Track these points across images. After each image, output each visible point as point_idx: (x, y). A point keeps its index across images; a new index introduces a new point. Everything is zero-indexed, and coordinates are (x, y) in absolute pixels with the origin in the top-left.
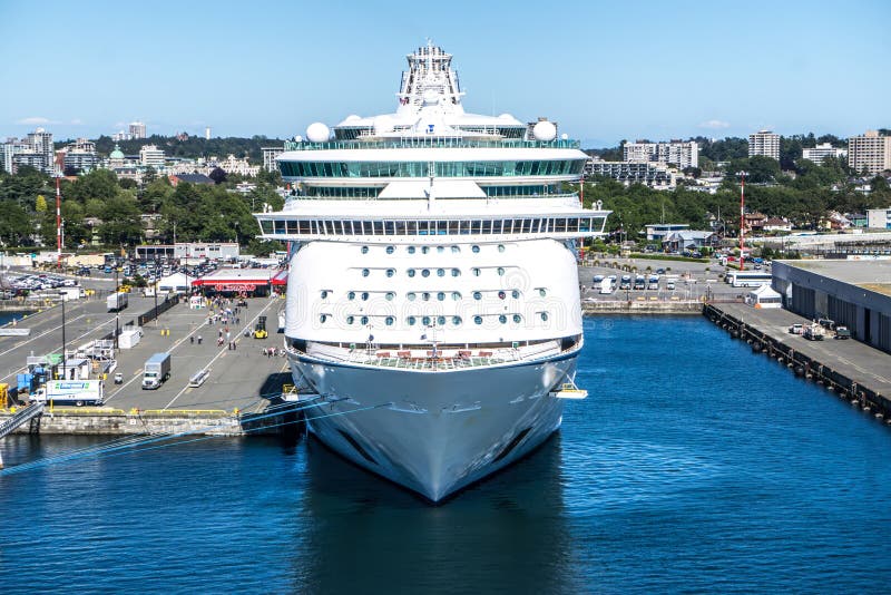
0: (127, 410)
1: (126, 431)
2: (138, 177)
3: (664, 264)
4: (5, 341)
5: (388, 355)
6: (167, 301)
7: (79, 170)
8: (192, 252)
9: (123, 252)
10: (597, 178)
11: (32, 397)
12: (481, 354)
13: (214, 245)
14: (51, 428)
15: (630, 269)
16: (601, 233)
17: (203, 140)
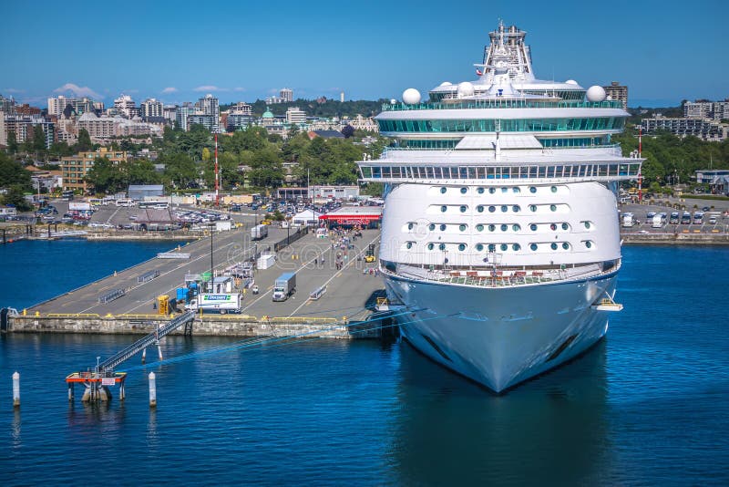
0: (260, 317)
1: (259, 333)
2: (284, 134)
3: (709, 203)
4: (171, 262)
5: (459, 274)
6: (299, 232)
7: (238, 128)
8: (322, 194)
9: (268, 193)
10: (659, 132)
11: (187, 307)
12: (534, 274)
13: (340, 187)
14: (200, 331)
15: (680, 207)
16: (636, 177)
17: (338, 102)
